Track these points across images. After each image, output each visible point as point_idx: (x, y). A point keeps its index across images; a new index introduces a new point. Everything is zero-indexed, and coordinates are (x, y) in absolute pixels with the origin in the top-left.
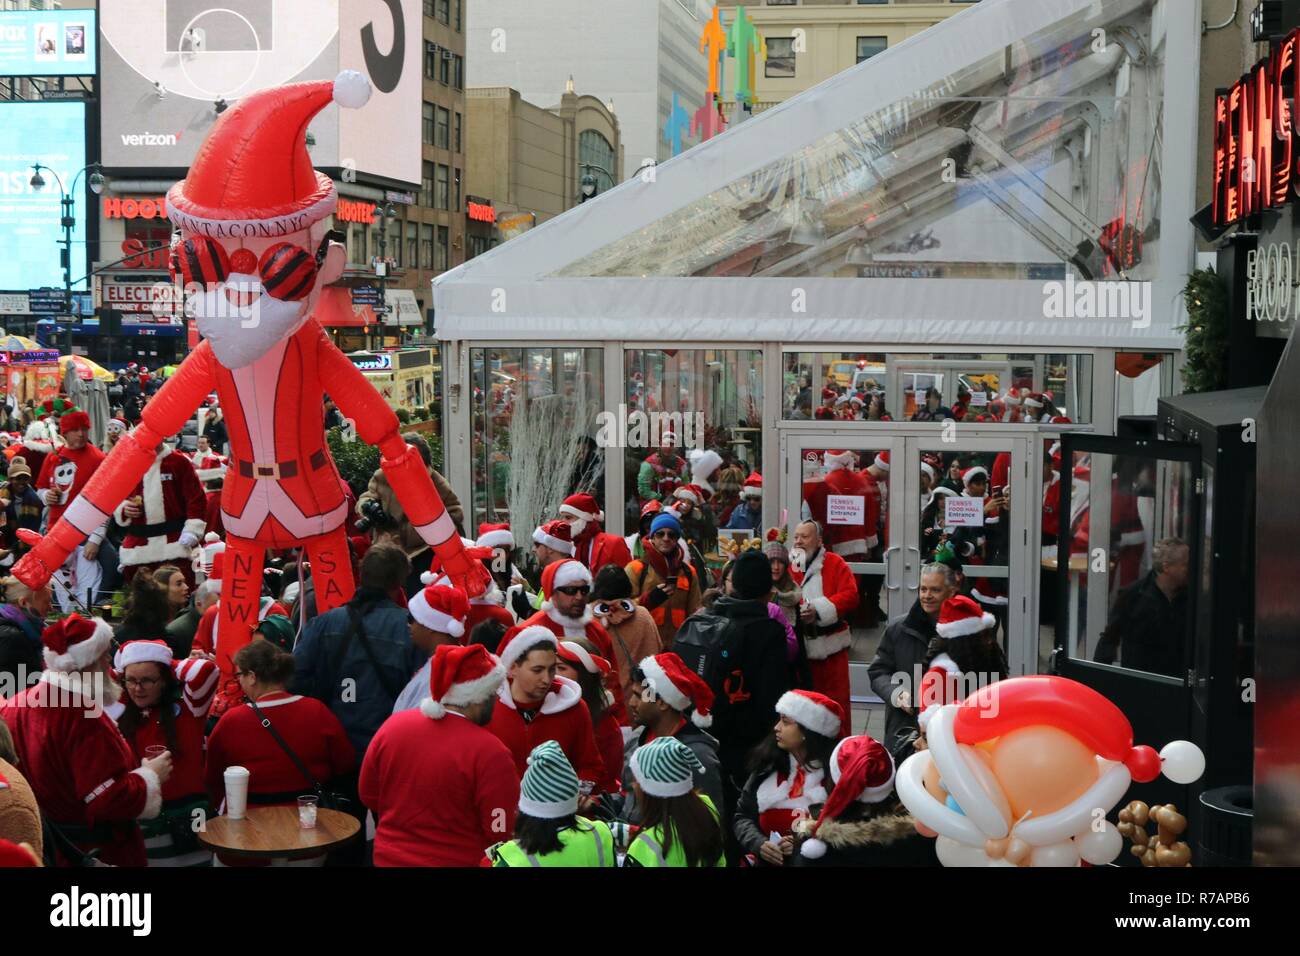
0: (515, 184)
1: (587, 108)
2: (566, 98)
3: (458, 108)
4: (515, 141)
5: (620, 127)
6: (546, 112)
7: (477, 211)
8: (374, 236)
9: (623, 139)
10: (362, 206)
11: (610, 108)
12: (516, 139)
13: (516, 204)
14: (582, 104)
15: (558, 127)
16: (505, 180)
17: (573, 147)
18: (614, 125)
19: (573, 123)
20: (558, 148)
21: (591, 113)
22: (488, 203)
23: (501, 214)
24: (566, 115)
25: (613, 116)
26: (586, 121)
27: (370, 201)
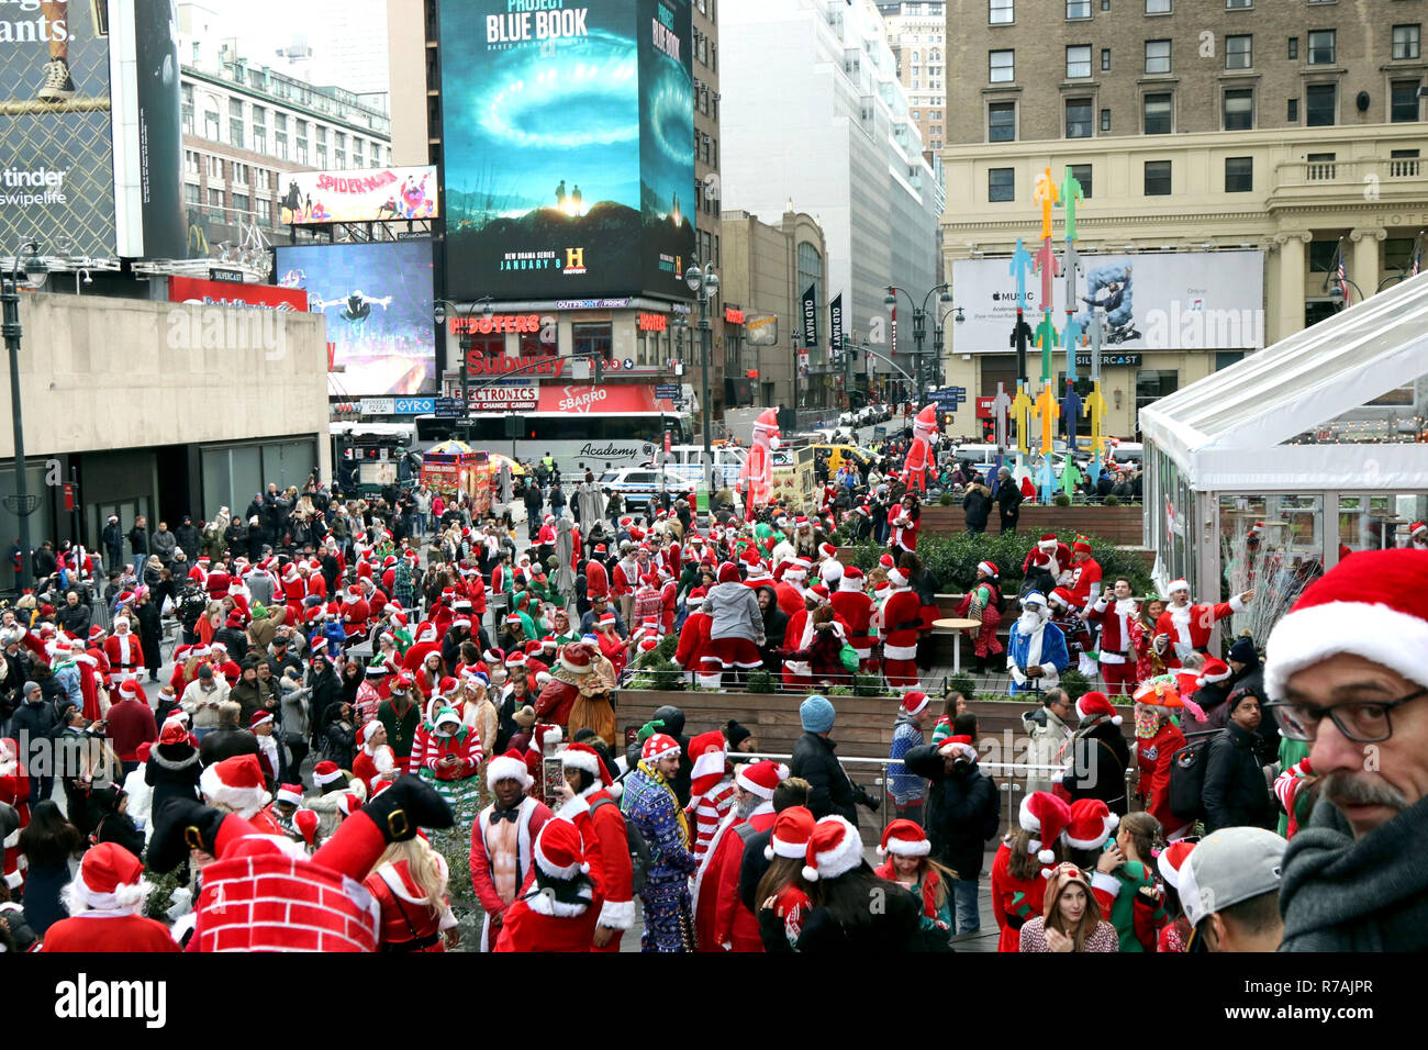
0: (754, 291)
1: (803, 224)
2: (788, 217)
3: (716, 232)
4: (754, 254)
5: (826, 238)
6: (772, 228)
7: (731, 314)
8: (664, 340)
9: (828, 249)
10: (656, 317)
11: (817, 222)
12: (755, 254)
13: (756, 308)
14: (799, 221)
15: (782, 240)
16: (746, 287)
17: (794, 256)
18: (821, 236)
19: (793, 237)
20: (784, 259)
21: (805, 228)
22: (738, 309)
23: (749, 317)
24: (787, 231)
25: (820, 229)
26: (803, 234)
27: (660, 313)
